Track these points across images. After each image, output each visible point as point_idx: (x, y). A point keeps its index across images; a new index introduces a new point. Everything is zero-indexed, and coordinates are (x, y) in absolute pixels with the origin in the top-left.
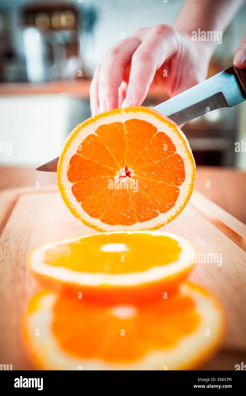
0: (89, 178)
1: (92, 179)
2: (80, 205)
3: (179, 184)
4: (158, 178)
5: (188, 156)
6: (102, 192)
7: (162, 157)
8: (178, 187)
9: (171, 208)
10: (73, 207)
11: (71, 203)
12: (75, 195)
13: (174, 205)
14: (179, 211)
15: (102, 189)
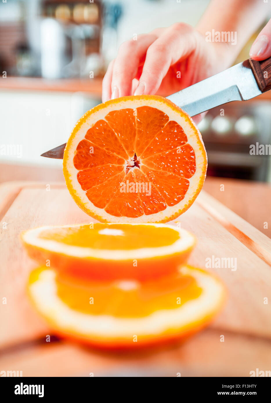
0: (96, 165)
1: (99, 167)
2: (85, 194)
3: (189, 177)
4: (167, 169)
5: (200, 147)
6: (109, 181)
7: (172, 147)
8: (188, 179)
9: (180, 201)
10: (77, 195)
11: (75, 191)
12: (80, 183)
13: (183, 198)
14: (188, 205)
15: (108, 178)
